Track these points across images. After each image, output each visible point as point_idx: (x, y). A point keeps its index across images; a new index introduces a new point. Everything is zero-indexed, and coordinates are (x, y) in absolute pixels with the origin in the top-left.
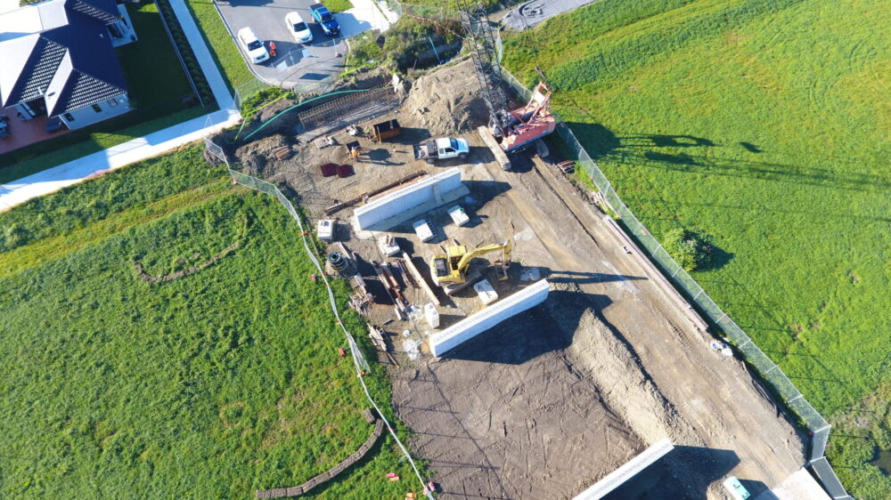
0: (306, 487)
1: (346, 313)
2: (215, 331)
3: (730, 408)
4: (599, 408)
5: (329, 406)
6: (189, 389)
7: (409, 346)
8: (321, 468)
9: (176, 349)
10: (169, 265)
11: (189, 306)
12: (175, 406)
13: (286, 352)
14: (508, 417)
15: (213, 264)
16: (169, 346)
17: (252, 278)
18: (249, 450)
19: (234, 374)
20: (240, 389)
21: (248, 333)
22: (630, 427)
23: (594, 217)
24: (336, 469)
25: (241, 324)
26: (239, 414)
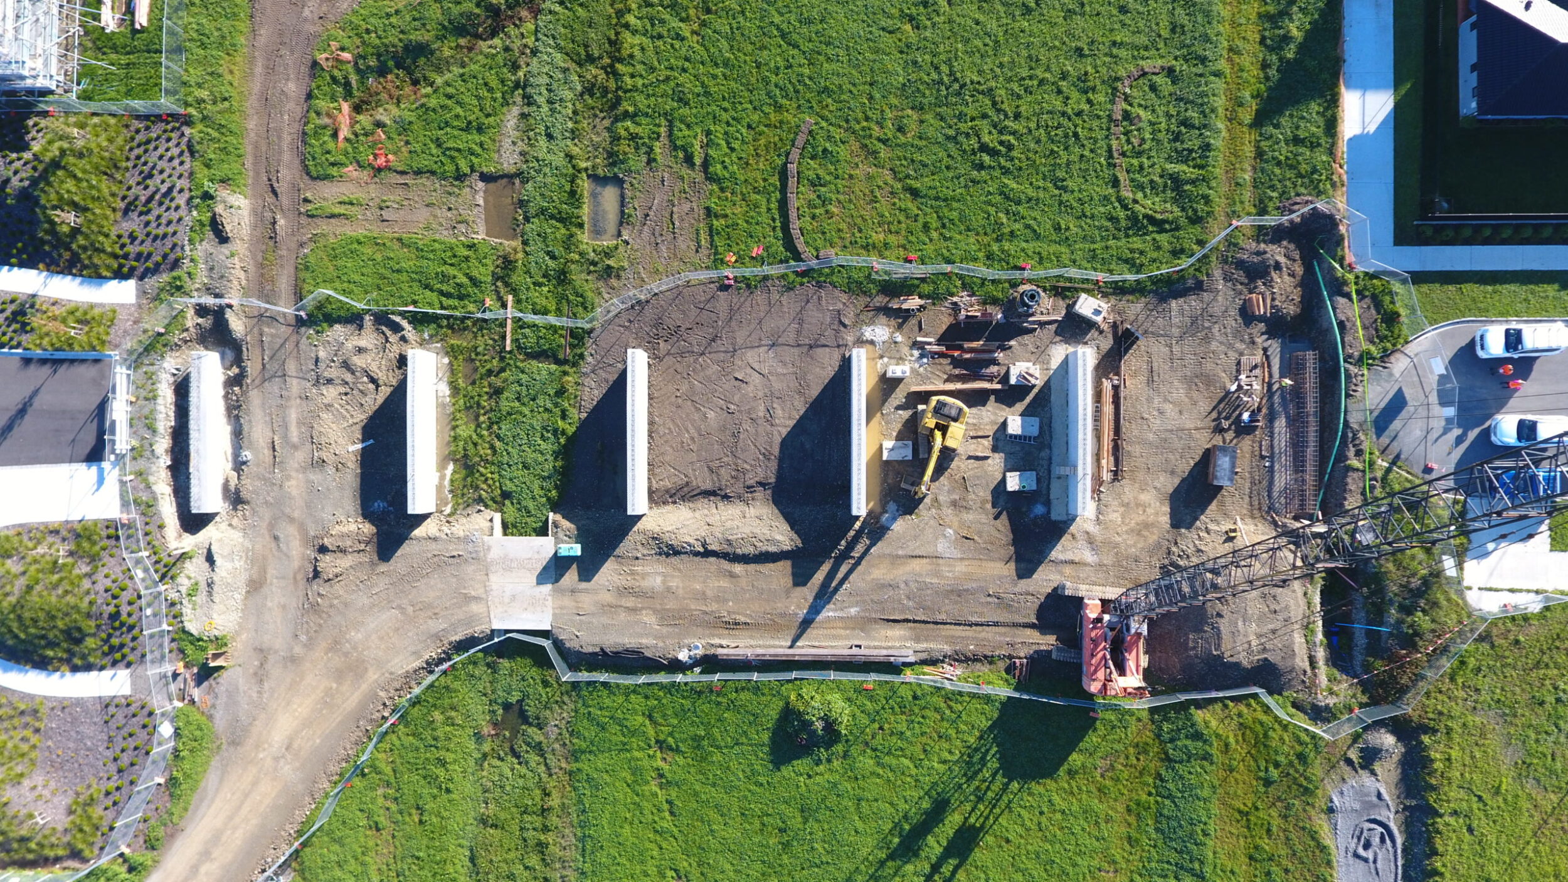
0: (792, 168)
1: (959, 283)
2: (1014, 133)
3: (633, 610)
4: (708, 485)
5: (859, 221)
6: (956, 86)
7: (880, 332)
8: (802, 189)
9: (1015, 87)
10: (1140, 105)
11: (1064, 114)
12: (944, 68)
13: (945, 200)
14: (749, 390)
15: (1110, 156)
16: (1023, 79)
17: (1065, 197)
18: (857, 127)
19: (948, 138)
20: (927, 139)
21: (990, 167)
22: (675, 503)
23: (923, 646)
24: (794, 202)
25: (1008, 164)
26: (901, 129)
